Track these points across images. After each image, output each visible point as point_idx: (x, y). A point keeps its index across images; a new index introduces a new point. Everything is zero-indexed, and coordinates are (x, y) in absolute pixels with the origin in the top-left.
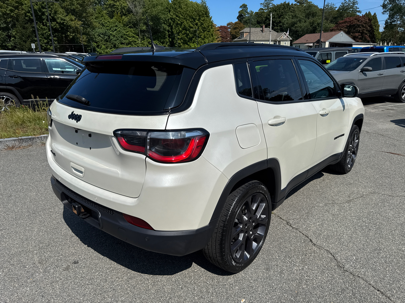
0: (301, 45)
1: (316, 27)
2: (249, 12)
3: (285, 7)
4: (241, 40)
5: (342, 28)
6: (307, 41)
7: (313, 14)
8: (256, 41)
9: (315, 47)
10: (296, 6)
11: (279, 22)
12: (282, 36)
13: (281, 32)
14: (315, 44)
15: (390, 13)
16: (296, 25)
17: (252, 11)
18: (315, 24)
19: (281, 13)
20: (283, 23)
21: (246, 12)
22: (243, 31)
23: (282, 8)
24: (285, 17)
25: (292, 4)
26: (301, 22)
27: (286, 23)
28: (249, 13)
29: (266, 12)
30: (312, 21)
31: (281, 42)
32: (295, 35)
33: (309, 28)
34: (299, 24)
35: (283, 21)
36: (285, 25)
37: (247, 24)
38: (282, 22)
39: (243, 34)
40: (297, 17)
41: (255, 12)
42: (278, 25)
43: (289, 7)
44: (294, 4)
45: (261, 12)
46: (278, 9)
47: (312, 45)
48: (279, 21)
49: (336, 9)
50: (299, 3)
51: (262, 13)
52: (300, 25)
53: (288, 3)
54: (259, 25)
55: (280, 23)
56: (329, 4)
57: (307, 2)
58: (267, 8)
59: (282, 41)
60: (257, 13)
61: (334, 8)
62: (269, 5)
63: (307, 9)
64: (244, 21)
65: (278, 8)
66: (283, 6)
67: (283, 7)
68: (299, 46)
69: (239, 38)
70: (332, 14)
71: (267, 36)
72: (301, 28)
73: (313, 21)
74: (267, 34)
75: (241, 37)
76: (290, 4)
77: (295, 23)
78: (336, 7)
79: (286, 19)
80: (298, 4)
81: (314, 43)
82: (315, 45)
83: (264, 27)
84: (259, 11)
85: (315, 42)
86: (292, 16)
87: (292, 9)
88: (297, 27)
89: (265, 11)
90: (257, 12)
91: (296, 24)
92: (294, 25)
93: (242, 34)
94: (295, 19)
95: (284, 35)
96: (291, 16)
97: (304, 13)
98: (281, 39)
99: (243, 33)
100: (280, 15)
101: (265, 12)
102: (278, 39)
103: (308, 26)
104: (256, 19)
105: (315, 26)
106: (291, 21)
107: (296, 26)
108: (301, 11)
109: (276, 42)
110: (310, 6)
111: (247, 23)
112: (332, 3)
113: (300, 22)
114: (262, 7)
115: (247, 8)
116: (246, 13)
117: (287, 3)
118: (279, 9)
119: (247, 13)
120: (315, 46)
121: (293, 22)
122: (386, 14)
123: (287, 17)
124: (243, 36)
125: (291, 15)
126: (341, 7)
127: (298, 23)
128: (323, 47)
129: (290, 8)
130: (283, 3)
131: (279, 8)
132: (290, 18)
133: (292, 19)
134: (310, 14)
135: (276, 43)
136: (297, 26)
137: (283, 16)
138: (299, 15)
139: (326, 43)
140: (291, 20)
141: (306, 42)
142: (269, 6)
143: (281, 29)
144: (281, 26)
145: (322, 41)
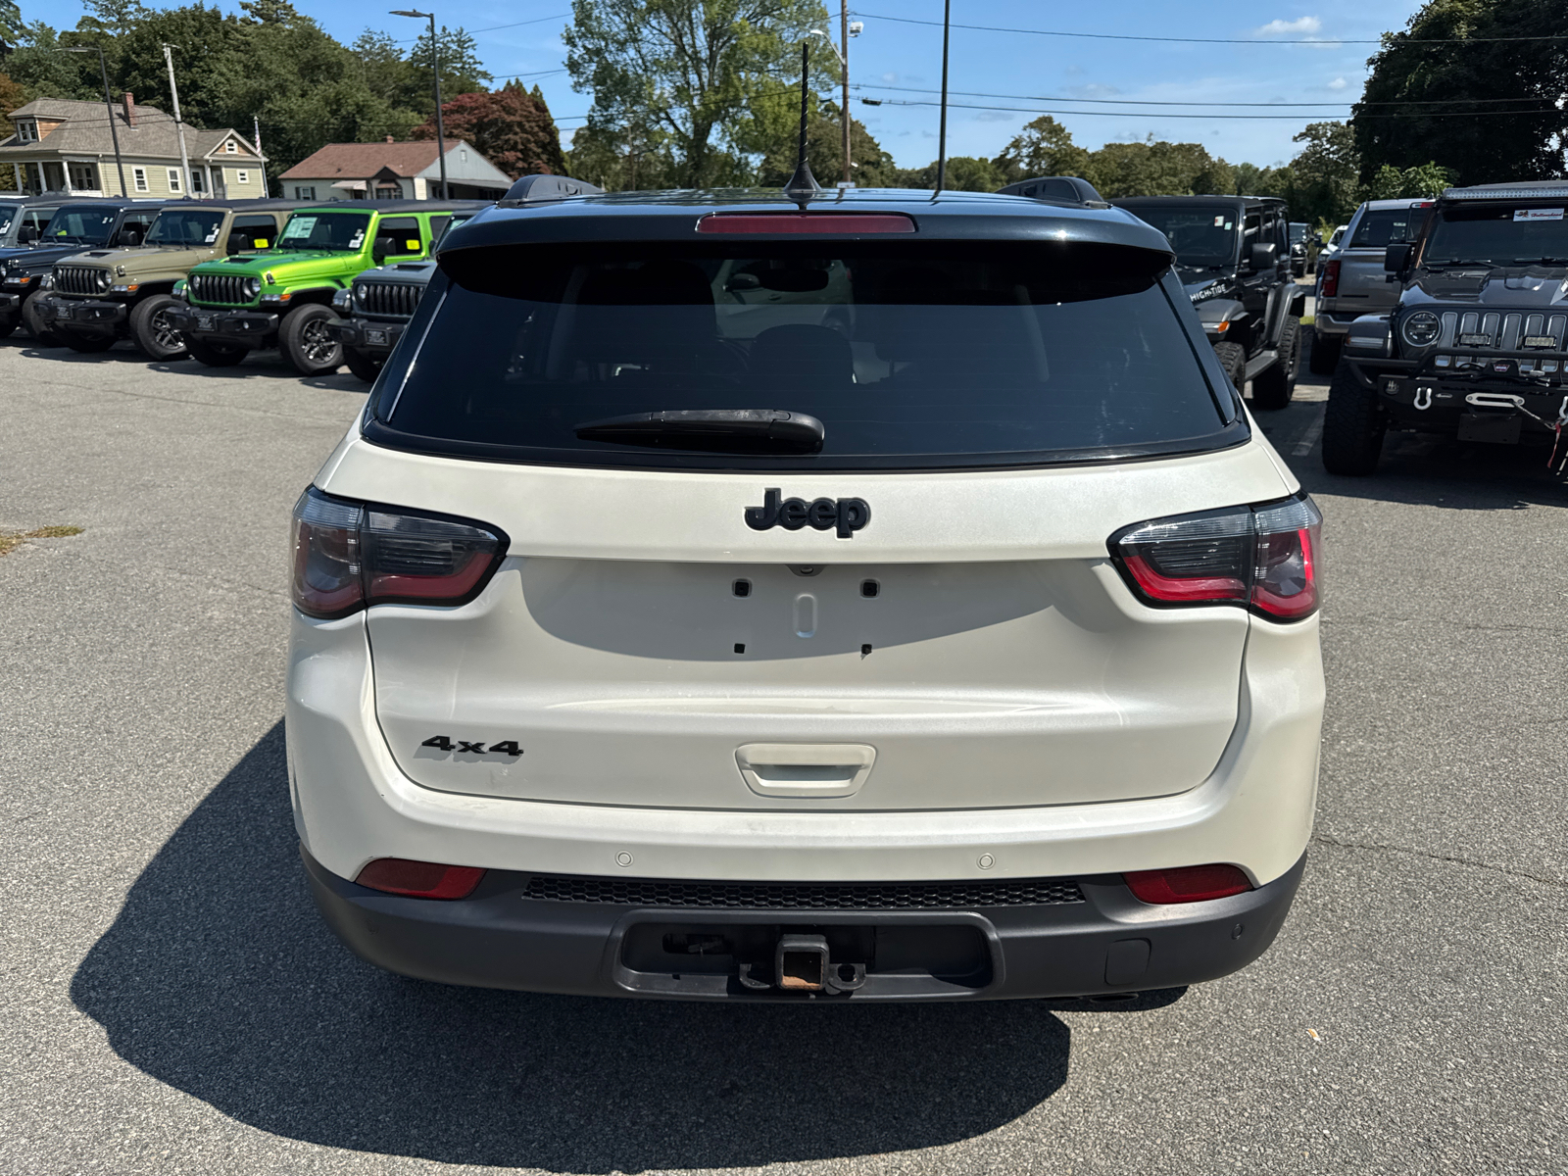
0: (318, 187)
1: (354, 115)
2: (30, 27)
3: (202, 24)
4: (29, 152)
5: (456, 132)
6: (339, 170)
7: (329, 66)
8: (107, 159)
9: (378, 197)
10: (253, 26)
11: (191, 83)
12: (223, 143)
13: (208, 128)
14: (375, 184)
15: (597, 92)
16: (270, 106)
17: (43, 25)
18: (349, 108)
19: (189, 47)
20: (211, 91)
21: (16, 27)
22: (28, 113)
23: (190, 27)
24: (212, 67)
25: (232, 19)
26: (288, 94)
27: (225, 92)
28: (30, 33)
29: (115, 36)
30: (331, 93)
31: (224, 169)
32: (274, 142)
33: (326, 119)
34: (278, 102)
35: (209, 84)
36: (222, 99)
37: (35, 82)
38: (204, 87)
39: (33, 127)
40: (268, 74)
41: (64, 33)
42: (189, 99)
43: (220, 28)
44: (243, 20)
45: (89, 33)
46: (172, 32)
47: (361, 186)
48: (188, 82)
49: (404, 58)
50: (261, 16)
51: (96, 40)
52: (285, 105)
53: (213, 11)
54: (93, 90)
55: (195, 92)
56: (375, 37)
57: (294, 15)
58: (119, 20)
59: (226, 167)
60: (71, 39)
61: (394, 51)
62: (125, 10)
63: (301, 46)
64: (14, 65)
65: (173, 28)
66: (194, 20)
67: (194, 26)
68: (313, 189)
69: (14, 143)
70: (391, 74)
71: (155, 140)
72: (291, 118)
73: (338, 94)
74: (150, 131)
75: (25, 138)
76: (224, 18)
77: (261, 94)
78: (402, 51)
79: (221, 74)
80: (260, 21)
81: (368, 181)
82: (378, 190)
83: (130, 100)
84: (78, 27)
85: (374, 178)
86: (246, 66)
87: (239, 36)
88: (277, 112)
89: (110, 32)
90: (73, 34)
91: (269, 98)
92: (261, 103)
93: (28, 127)
94: (262, 80)
95: (231, 141)
96: (239, 68)
97: (290, 60)
98: (220, 156)
99: (32, 121)
100: (187, 56)
101: (112, 36)
102: (207, 157)
103: (320, 112)
104: (76, 62)
105: (349, 113)
106: (242, 85)
107: (270, 110)
108: (276, 49)
109: (203, 167)
110: (310, 36)
111: (31, 76)
112: (382, 33)
113: (283, 93)
114: (95, 15)
115: (18, 9)
116: (16, 33)
117: (207, 9)
118: (181, 33)
119: (22, 31)
120: (374, 190)
121: (255, 91)
122: (585, 94)
123: (225, 70)
124: (35, 136)
125: (239, 62)
126: (419, 53)
127: (278, 97)
128: (407, 196)
129: (226, 34)
130: (188, 8)
131: (177, 28)
132: (236, 72)
133: (248, 77)
134: (319, 67)
135: (200, 171)
136: (277, 109)
137: (202, 64)
138: (274, 66)
139: (416, 181)
140: (245, 84)
141: (338, 175)
142: (127, 13)
143: (206, 113)
144: (201, 103)
145: (402, 175)
